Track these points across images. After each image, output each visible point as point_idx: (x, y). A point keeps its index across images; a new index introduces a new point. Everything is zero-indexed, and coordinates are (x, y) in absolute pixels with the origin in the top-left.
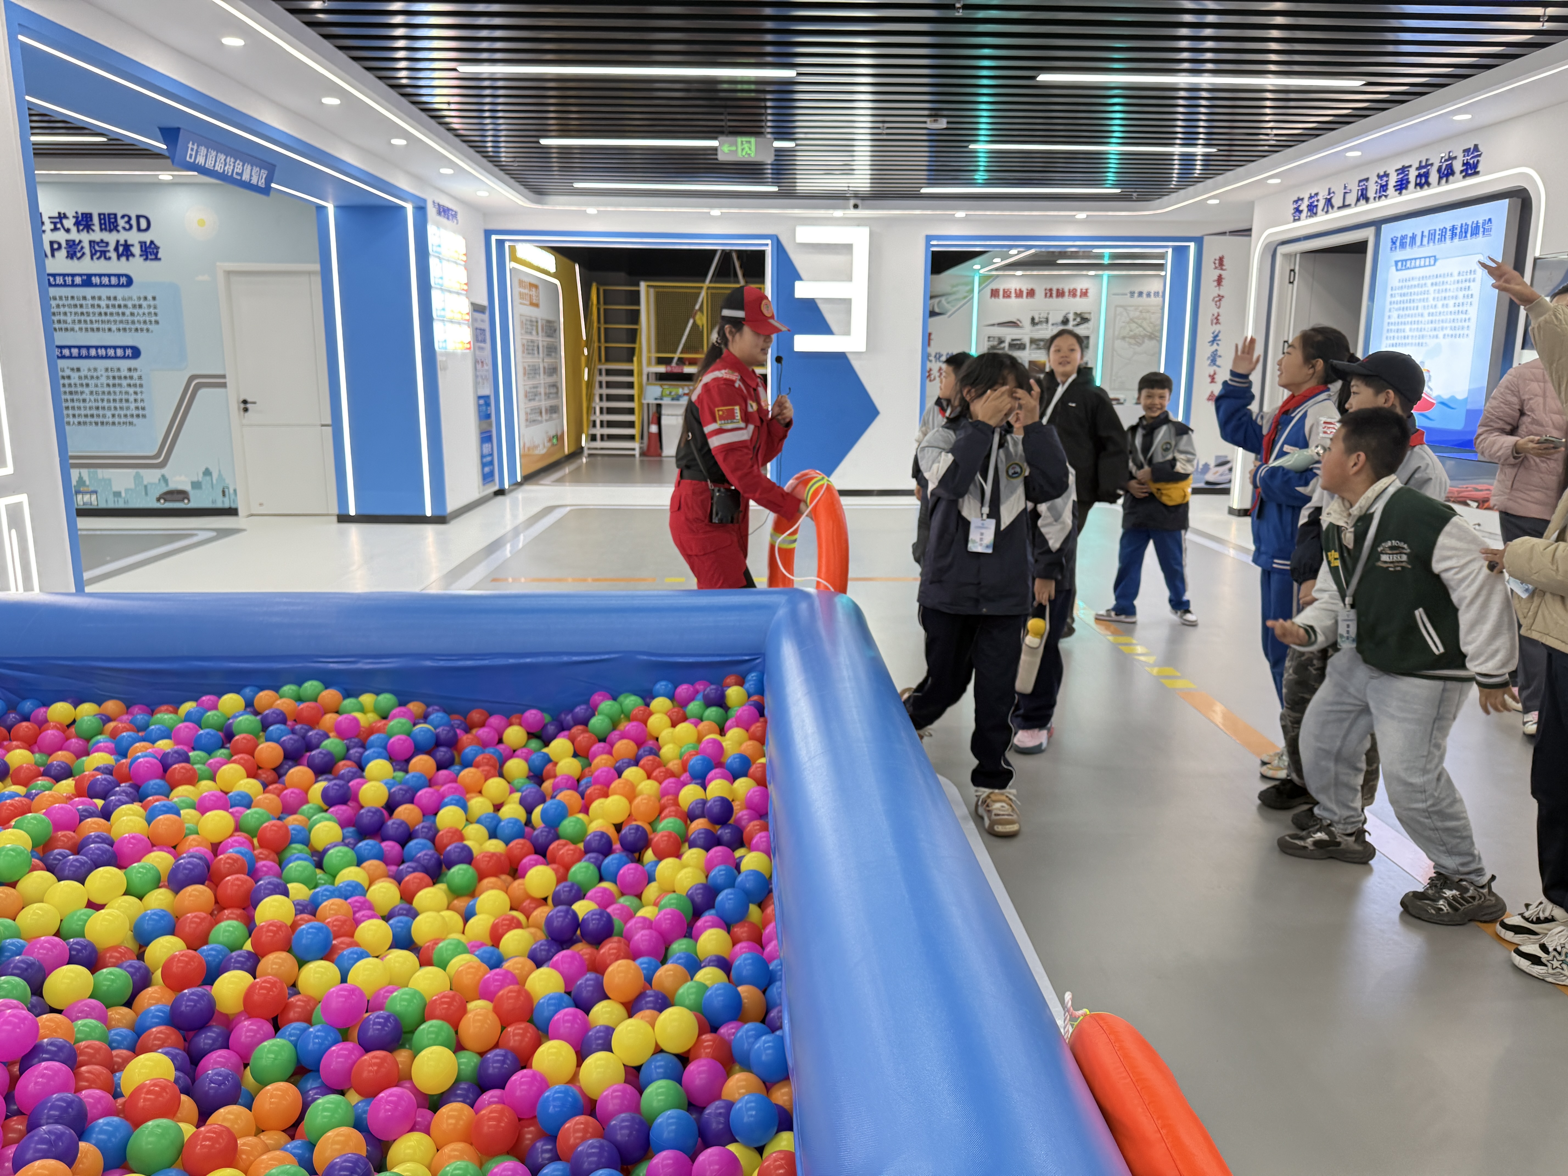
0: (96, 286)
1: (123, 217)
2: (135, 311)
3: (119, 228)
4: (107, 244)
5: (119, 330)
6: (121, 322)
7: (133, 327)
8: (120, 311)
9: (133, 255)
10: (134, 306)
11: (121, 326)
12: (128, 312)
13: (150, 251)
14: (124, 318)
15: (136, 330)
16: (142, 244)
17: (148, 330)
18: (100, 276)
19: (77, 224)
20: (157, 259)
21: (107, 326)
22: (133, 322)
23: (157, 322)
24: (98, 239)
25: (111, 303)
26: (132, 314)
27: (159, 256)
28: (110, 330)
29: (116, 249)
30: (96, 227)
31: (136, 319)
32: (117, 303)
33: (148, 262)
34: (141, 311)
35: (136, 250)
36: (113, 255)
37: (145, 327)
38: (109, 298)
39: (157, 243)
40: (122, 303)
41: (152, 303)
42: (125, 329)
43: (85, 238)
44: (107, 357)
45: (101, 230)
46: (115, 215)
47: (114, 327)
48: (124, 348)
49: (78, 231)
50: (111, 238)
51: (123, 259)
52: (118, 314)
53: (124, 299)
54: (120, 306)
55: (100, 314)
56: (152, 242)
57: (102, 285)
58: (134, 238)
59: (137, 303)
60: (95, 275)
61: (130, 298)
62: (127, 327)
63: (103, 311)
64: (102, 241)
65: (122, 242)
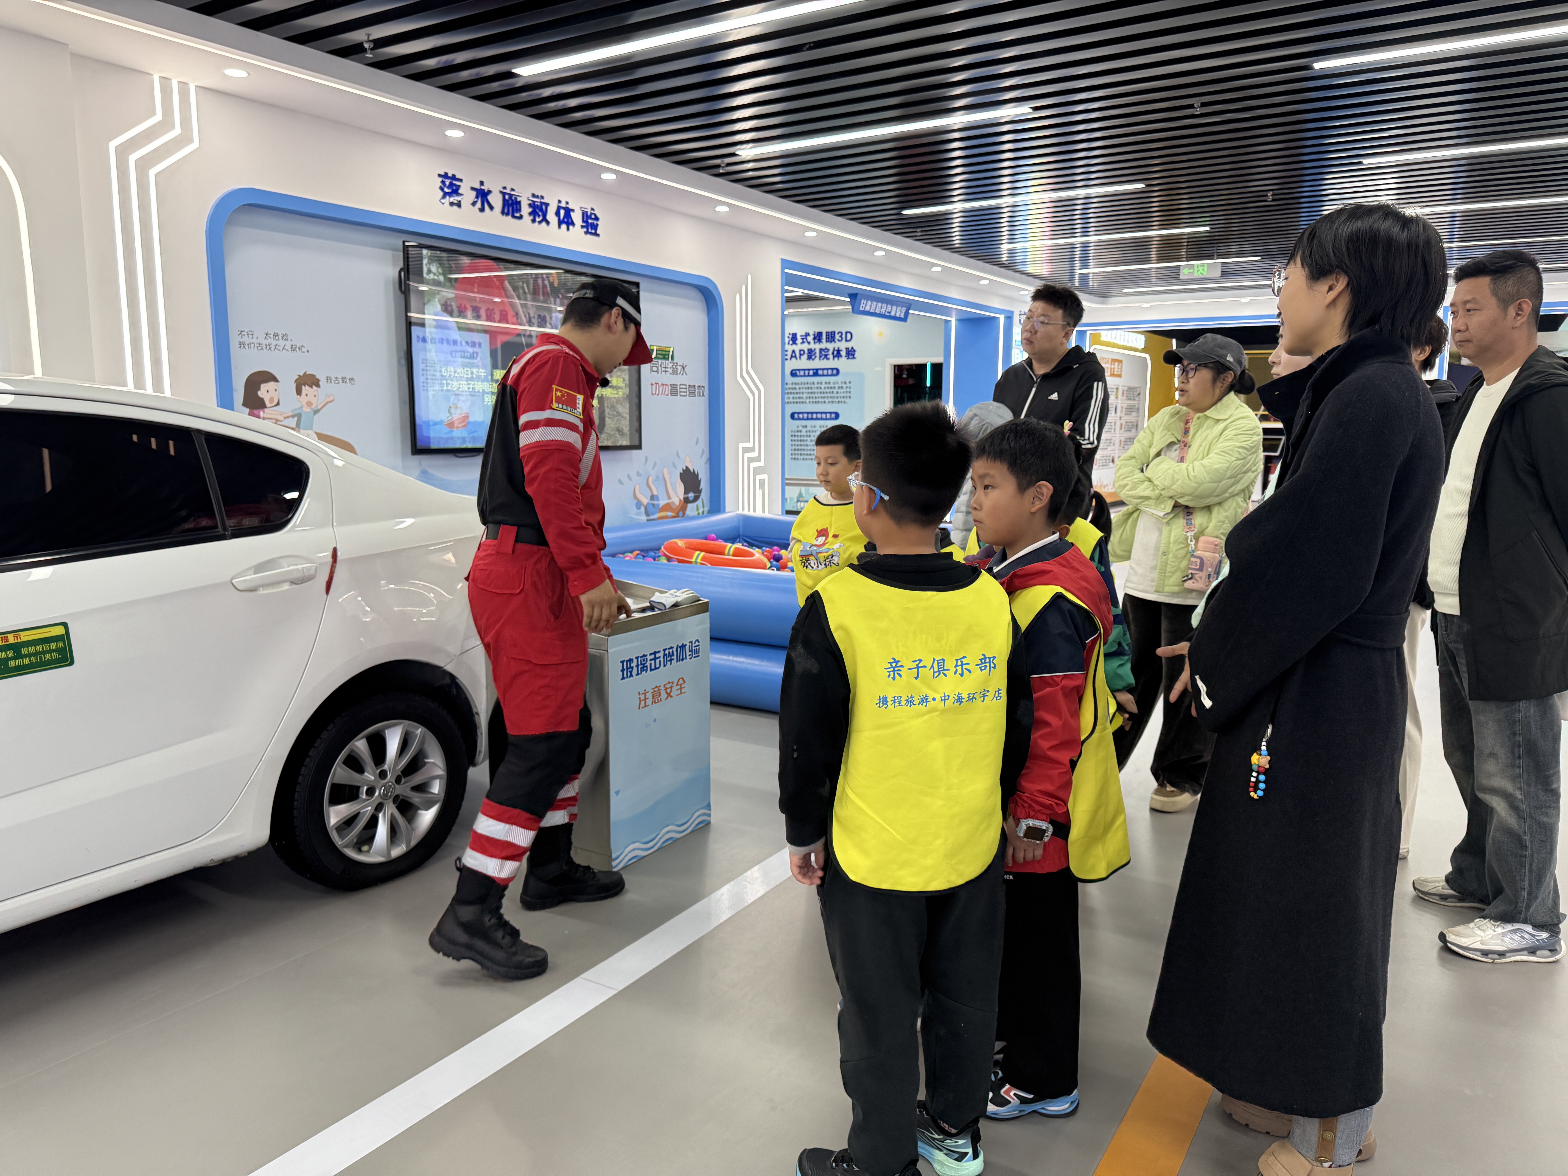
0: (821, 376)
1: (838, 333)
2: (839, 391)
3: (836, 340)
4: (828, 350)
5: (829, 402)
6: (831, 397)
7: (837, 400)
8: (831, 390)
9: (841, 356)
10: (839, 387)
11: (831, 400)
12: (835, 391)
13: (851, 353)
14: (833, 395)
15: (839, 402)
16: (847, 349)
17: (845, 402)
18: (823, 369)
19: (814, 339)
20: (854, 358)
21: (823, 400)
22: (837, 397)
23: (850, 397)
24: (824, 348)
25: (826, 386)
26: (837, 392)
27: (855, 356)
28: (825, 402)
29: (833, 353)
30: (824, 340)
31: (839, 395)
32: (830, 386)
33: (849, 360)
34: (842, 391)
35: (843, 353)
36: (831, 356)
37: (843, 400)
38: (826, 383)
39: (855, 348)
40: (833, 386)
41: (848, 385)
42: (832, 402)
43: (817, 347)
44: (822, 419)
45: (827, 341)
46: (834, 332)
47: (827, 401)
48: (831, 413)
49: (815, 343)
50: (831, 346)
51: (836, 359)
52: (830, 392)
53: (834, 383)
54: (831, 388)
55: (821, 393)
56: (852, 348)
57: (823, 375)
58: (843, 346)
59: (840, 385)
60: (820, 369)
61: (837, 383)
62: (834, 400)
63: (822, 391)
64: (826, 349)
65: (836, 349)
